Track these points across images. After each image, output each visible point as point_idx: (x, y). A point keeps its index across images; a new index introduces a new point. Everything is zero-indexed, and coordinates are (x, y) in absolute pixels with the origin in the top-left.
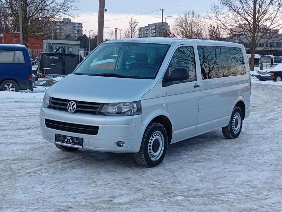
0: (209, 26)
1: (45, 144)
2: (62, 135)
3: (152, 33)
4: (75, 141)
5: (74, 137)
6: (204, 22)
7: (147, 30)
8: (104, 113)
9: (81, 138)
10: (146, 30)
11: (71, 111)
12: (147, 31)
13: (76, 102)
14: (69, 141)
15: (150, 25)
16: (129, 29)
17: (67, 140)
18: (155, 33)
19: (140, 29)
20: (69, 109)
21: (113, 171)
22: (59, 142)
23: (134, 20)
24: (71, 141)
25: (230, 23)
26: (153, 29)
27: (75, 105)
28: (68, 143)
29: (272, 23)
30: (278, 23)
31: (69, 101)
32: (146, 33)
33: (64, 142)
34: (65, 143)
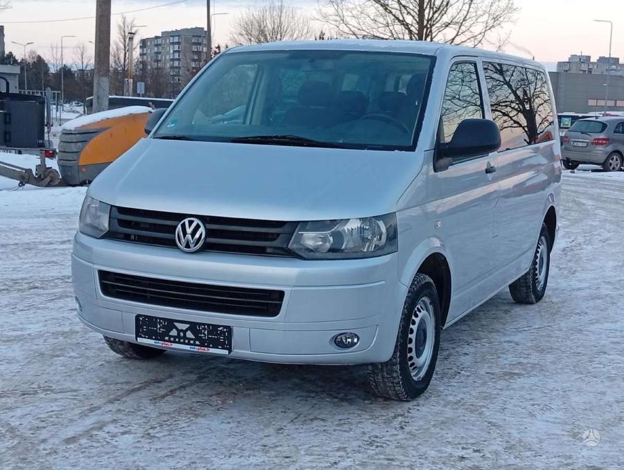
0: (318, 37)
1: (61, 338)
2: (160, 319)
3: (172, 52)
4: (205, 335)
5: (200, 324)
6: (306, 27)
7: (160, 45)
8: (297, 251)
9: (225, 327)
10: (157, 45)
11: (188, 246)
12: (160, 48)
13: (205, 219)
14: (185, 337)
15: (166, 35)
16: (118, 42)
17: (179, 334)
18: (178, 51)
19: (144, 43)
20: (179, 240)
21: (316, 419)
22: (150, 338)
23: (129, 20)
24: (189, 335)
25: (367, 31)
26: (173, 43)
27: (202, 230)
28: (179, 343)
29: (458, 32)
30: (471, 32)
31: (181, 217)
32: (159, 53)
33: (167, 338)
34: (169, 341)
